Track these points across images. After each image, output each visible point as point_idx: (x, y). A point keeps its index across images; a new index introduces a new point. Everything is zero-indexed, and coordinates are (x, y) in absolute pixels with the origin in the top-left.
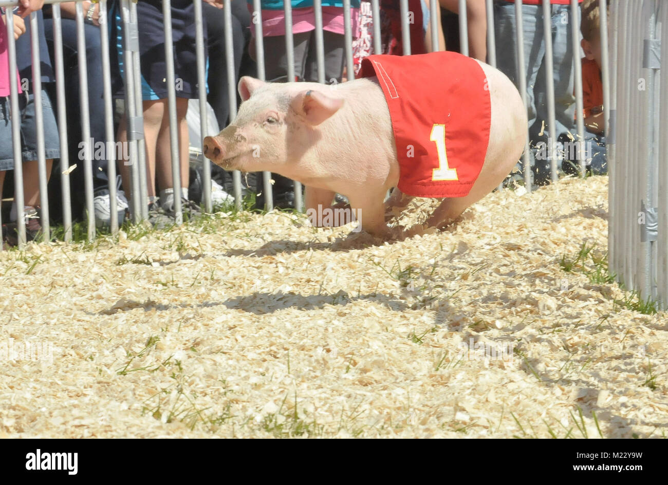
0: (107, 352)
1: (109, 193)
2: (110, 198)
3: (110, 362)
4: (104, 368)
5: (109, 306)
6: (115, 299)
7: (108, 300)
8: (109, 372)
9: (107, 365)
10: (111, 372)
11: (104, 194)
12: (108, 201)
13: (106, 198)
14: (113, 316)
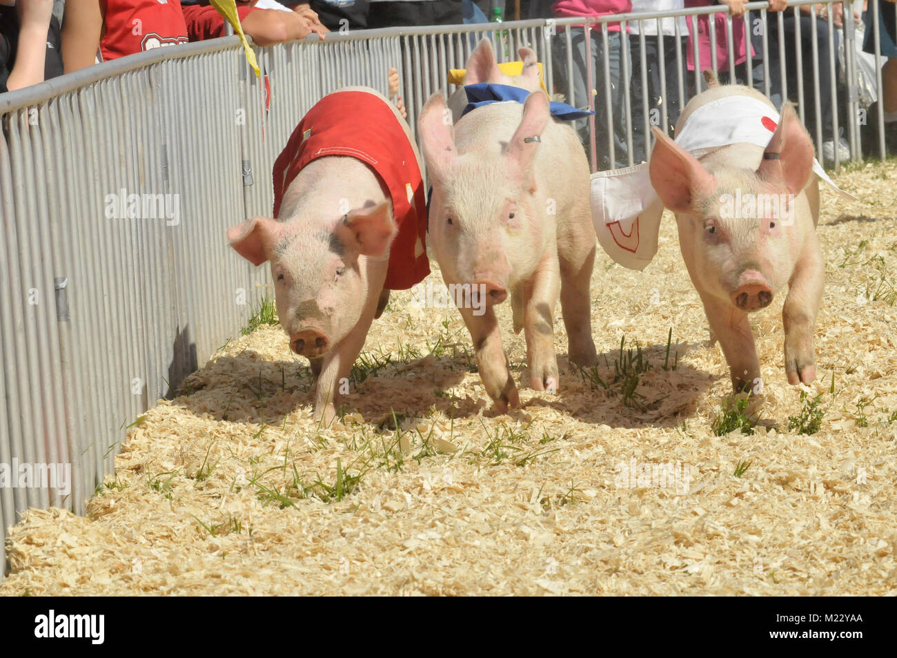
0: (831, 252)
1: (833, 140)
2: (834, 144)
3: (833, 258)
4: (829, 263)
5: (833, 219)
6: (838, 214)
7: (832, 215)
8: (832, 265)
9: (832, 261)
10: (834, 266)
11: (830, 141)
12: (832, 146)
13: (831, 143)
14: (835, 226)
